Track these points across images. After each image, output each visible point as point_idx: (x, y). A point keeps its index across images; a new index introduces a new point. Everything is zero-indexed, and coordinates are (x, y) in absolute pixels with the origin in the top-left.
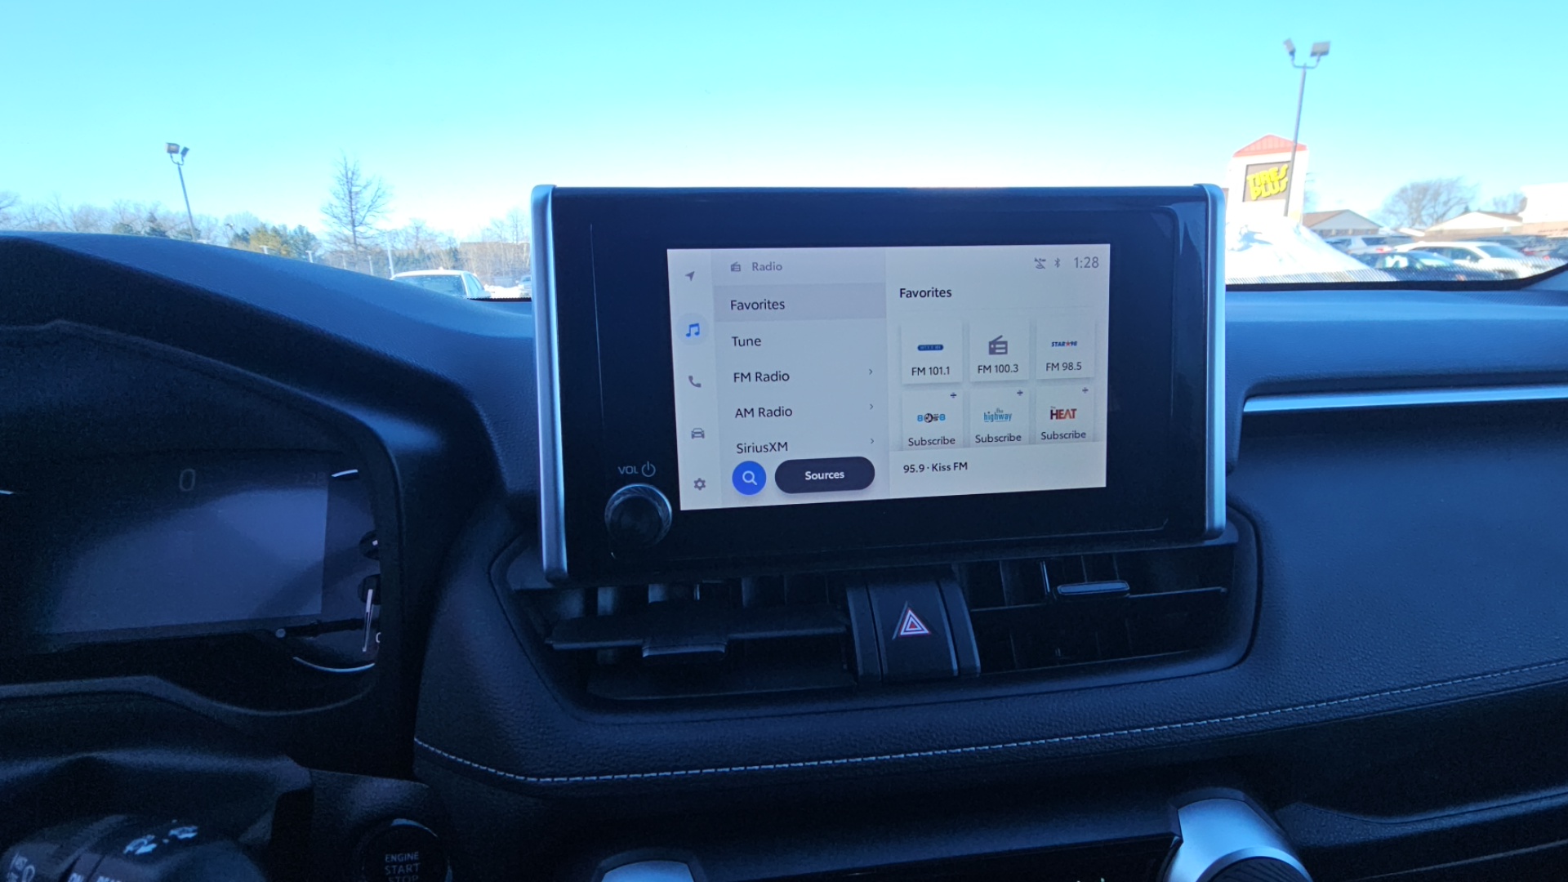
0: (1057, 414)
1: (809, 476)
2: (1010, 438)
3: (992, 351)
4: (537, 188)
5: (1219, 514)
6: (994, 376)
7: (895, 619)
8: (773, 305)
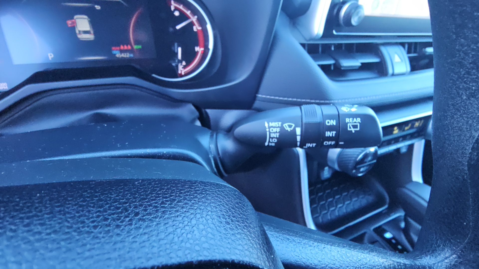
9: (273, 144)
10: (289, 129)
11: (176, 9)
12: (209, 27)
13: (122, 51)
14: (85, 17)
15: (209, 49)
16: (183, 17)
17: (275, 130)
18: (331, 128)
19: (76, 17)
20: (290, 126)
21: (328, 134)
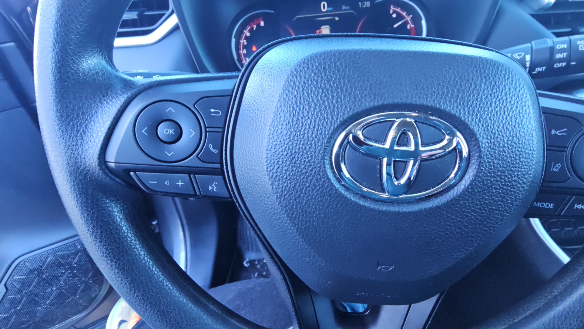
10: (519, 58)
11: (394, 12)
12: (424, 22)
14: (328, 26)
16: (400, 17)
18: (562, 51)
19: (322, 27)
20: (520, 55)
21: (559, 56)
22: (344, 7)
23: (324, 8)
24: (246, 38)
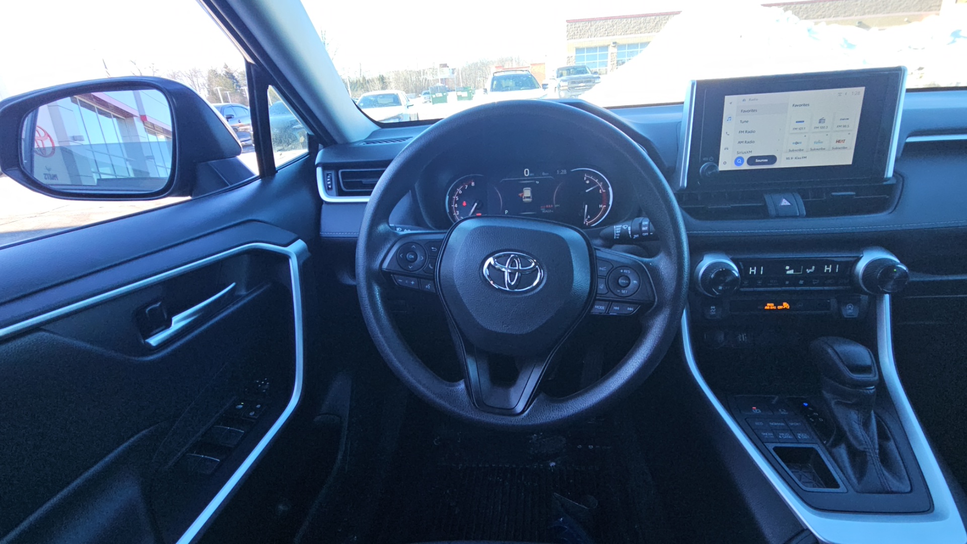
0: (838, 141)
1: (757, 161)
2: (822, 149)
3: (820, 122)
4: (692, 81)
5: (890, 173)
6: (820, 130)
7: (780, 201)
8: (753, 111)
9: (618, 238)
10: (625, 228)
11: (588, 179)
12: (610, 189)
13: (547, 209)
14: (529, 188)
15: (609, 205)
16: (592, 183)
17: (618, 229)
18: (645, 226)
19: (524, 189)
20: (626, 227)
21: (644, 229)
22: (544, 174)
23: (527, 174)
24: (458, 195)
